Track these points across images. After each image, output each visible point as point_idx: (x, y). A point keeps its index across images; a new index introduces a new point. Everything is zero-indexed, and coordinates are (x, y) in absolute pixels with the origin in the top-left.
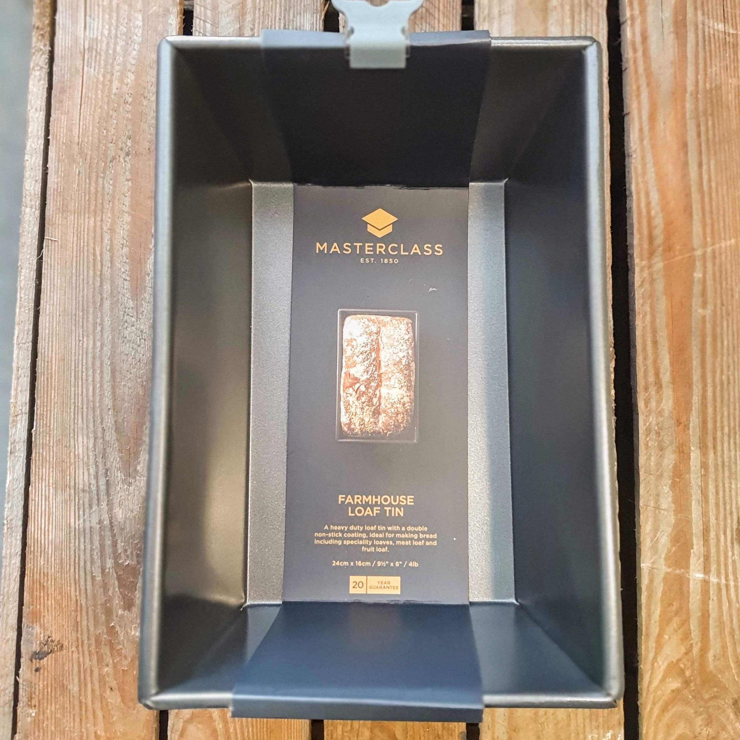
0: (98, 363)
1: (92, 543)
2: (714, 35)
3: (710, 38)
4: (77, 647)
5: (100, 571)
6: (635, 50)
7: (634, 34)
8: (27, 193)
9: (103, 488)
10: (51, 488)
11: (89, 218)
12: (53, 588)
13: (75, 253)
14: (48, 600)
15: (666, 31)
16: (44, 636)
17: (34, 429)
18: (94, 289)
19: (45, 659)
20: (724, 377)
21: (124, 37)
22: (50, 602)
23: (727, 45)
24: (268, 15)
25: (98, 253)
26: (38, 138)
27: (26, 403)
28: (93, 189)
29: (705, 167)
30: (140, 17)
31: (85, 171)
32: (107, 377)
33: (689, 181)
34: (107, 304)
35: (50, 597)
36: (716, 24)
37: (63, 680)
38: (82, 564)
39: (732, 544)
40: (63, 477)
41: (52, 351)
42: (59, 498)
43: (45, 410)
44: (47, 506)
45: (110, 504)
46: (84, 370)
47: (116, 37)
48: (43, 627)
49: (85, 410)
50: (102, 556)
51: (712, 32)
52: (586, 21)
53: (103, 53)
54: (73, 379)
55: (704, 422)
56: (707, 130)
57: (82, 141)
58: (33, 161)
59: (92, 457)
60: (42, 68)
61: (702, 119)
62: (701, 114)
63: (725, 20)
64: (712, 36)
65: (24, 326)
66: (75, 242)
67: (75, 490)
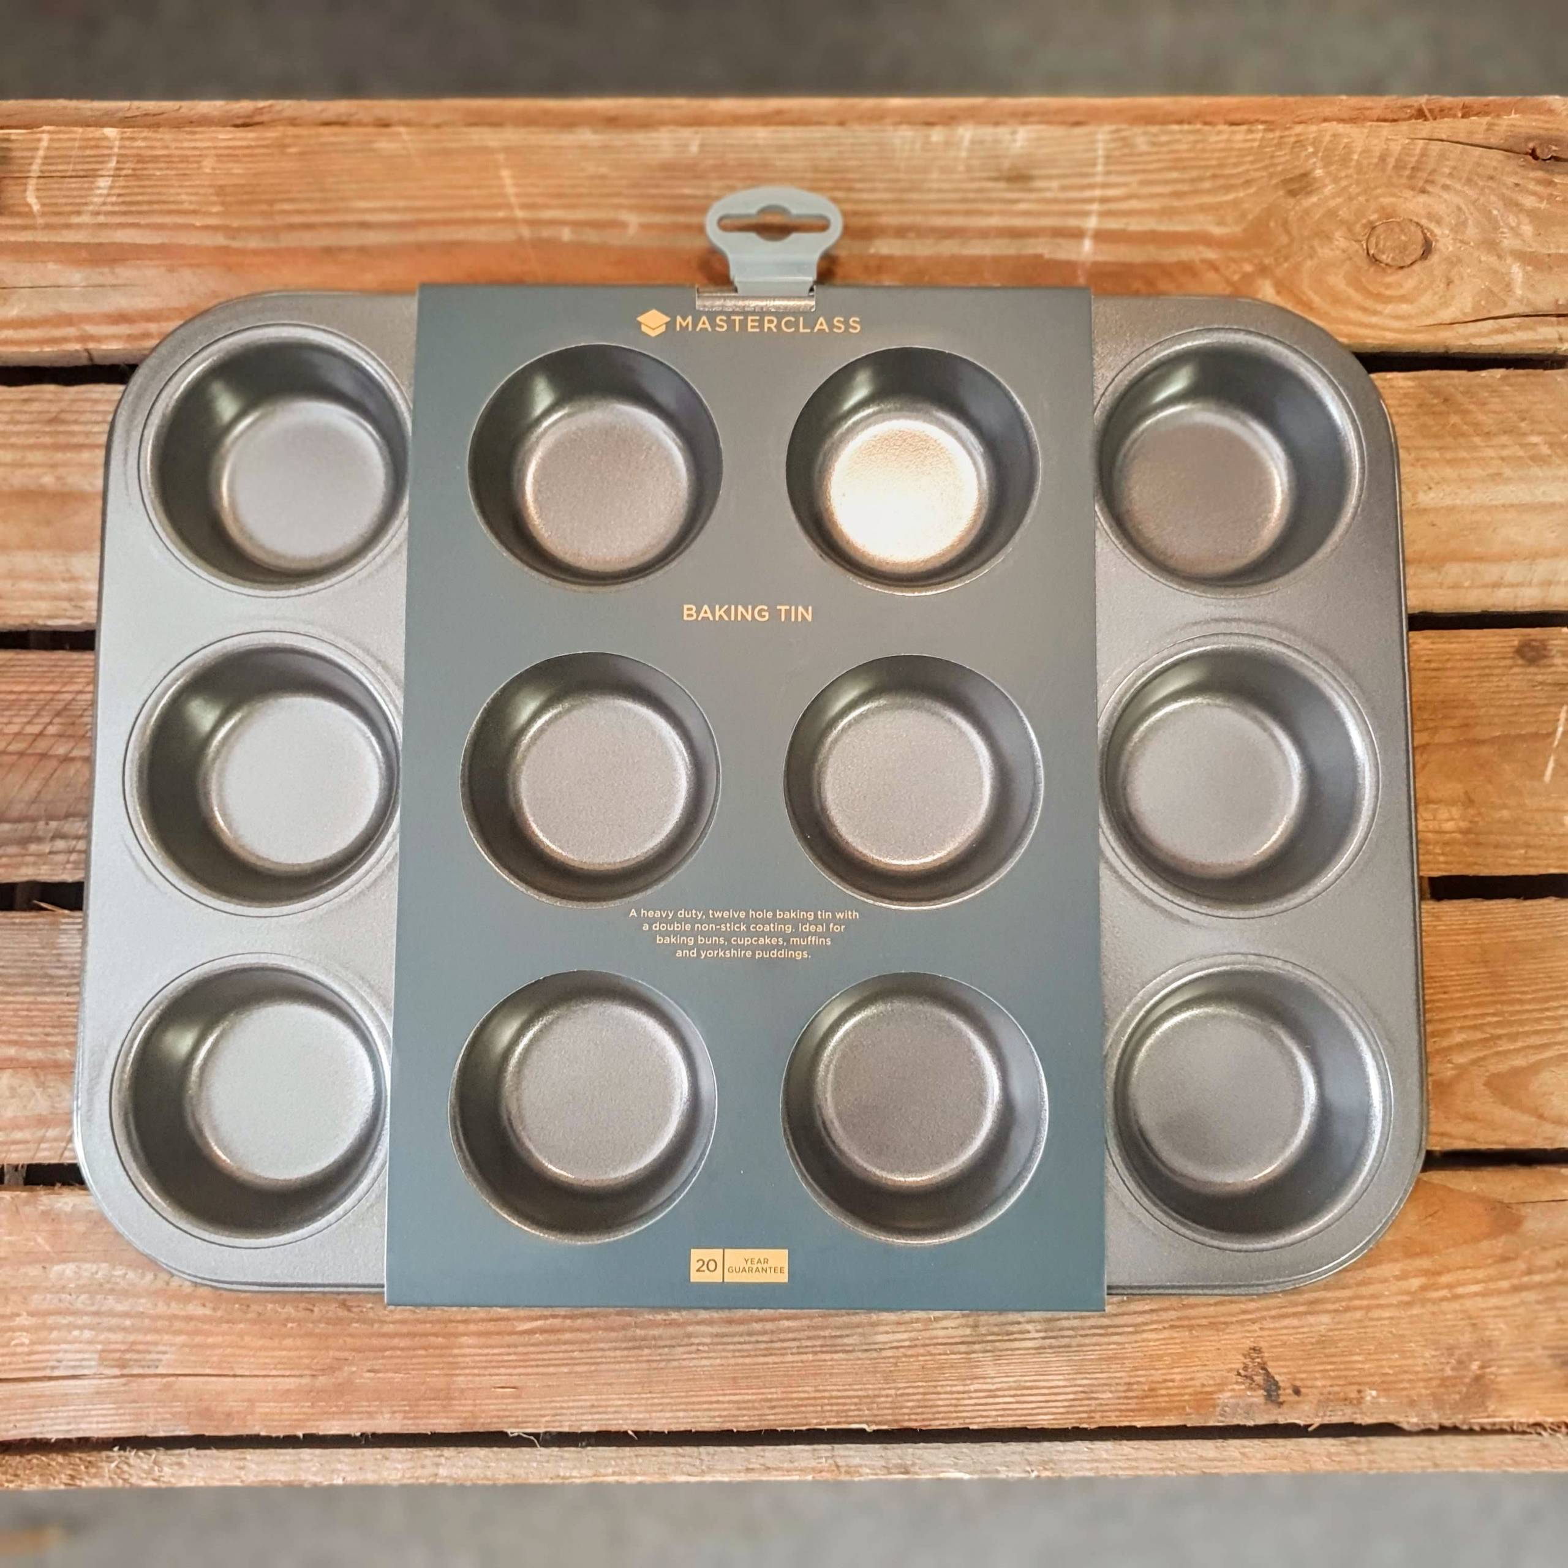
2: (119, 195)
3: (123, 203)
4: (1253, 1321)
7: (115, 337)
8: (408, 1475)
10: (972, 1388)
11: (460, 1347)
12: (1153, 1372)
13: (530, 1370)
14: (1173, 1381)
15: (110, 280)
16: (1237, 1383)
17: (864, 1426)
19: (1277, 1378)
21: (99, 1297)
22: (1178, 1377)
23: (138, 172)
24: (59, 1017)
26: (301, 1460)
27: (815, 1450)
29: (368, 218)
30: (57, 1268)
31: (367, 1359)
33: (394, 245)
35: (1169, 1377)
36: (99, 192)
37: (1312, 1344)
39: (1032, 190)
40: (952, 1366)
41: (718, 1402)
42: (991, 1371)
43: (829, 1408)
44: (1006, 1393)
47: (97, 1314)
48: (1221, 1386)
49: (827, 1333)
51: (114, 199)
52: (86, 423)
53: (132, 1338)
54: (769, 1359)
56: (300, 212)
57: (309, 1368)
58: (345, 1468)
60: (155, 1462)
61: (280, 220)
62: (270, 222)
63: (91, 175)
64: (121, 199)
65: (669, 1464)
66: (509, 1371)
67: (974, 1343)
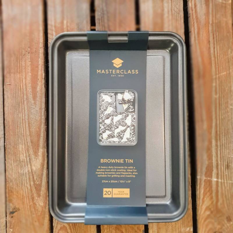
0: (24, 121)
1: (26, 177)
2: (218, 4)
4: (24, 209)
5: (29, 186)
6: (192, 10)
7: (192, 5)
9: (28, 160)
10: (12, 161)
12: (15, 192)
13: (14, 86)
16: (13, 207)
17: (6, 143)
18: (21, 97)
19: (14, 214)
20: (223, 117)
22: (14, 197)
23: (223, 7)
25: (21, 86)
27: (3, 134)
28: (18, 65)
29: (216, 49)
31: (16, 59)
32: (27, 126)
33: (211, 54)
34: (25, 102)
35: (14, 195)
37: (20, 220)
38: (24, 184)
39: (226, 169)
40: (16, 158)
42: (15, 164)
43: (8, 137)
44: (11, 167)
45: (31, 165)
46: (20, 124)
48: (13, 204)
49: (21, 136)
50: (30, 181)
54: (16, 127)
55: (216, 132)
56: (216, 36)
59: (24, 151)
61: (215, 33)
62: (214, 31)
66: (14, 83)
67: (20, 161)
